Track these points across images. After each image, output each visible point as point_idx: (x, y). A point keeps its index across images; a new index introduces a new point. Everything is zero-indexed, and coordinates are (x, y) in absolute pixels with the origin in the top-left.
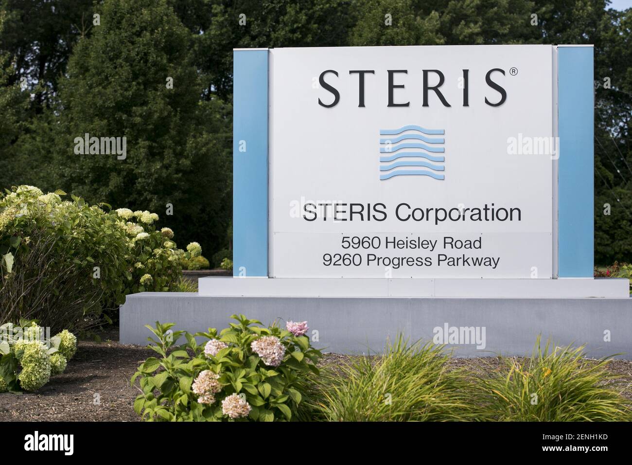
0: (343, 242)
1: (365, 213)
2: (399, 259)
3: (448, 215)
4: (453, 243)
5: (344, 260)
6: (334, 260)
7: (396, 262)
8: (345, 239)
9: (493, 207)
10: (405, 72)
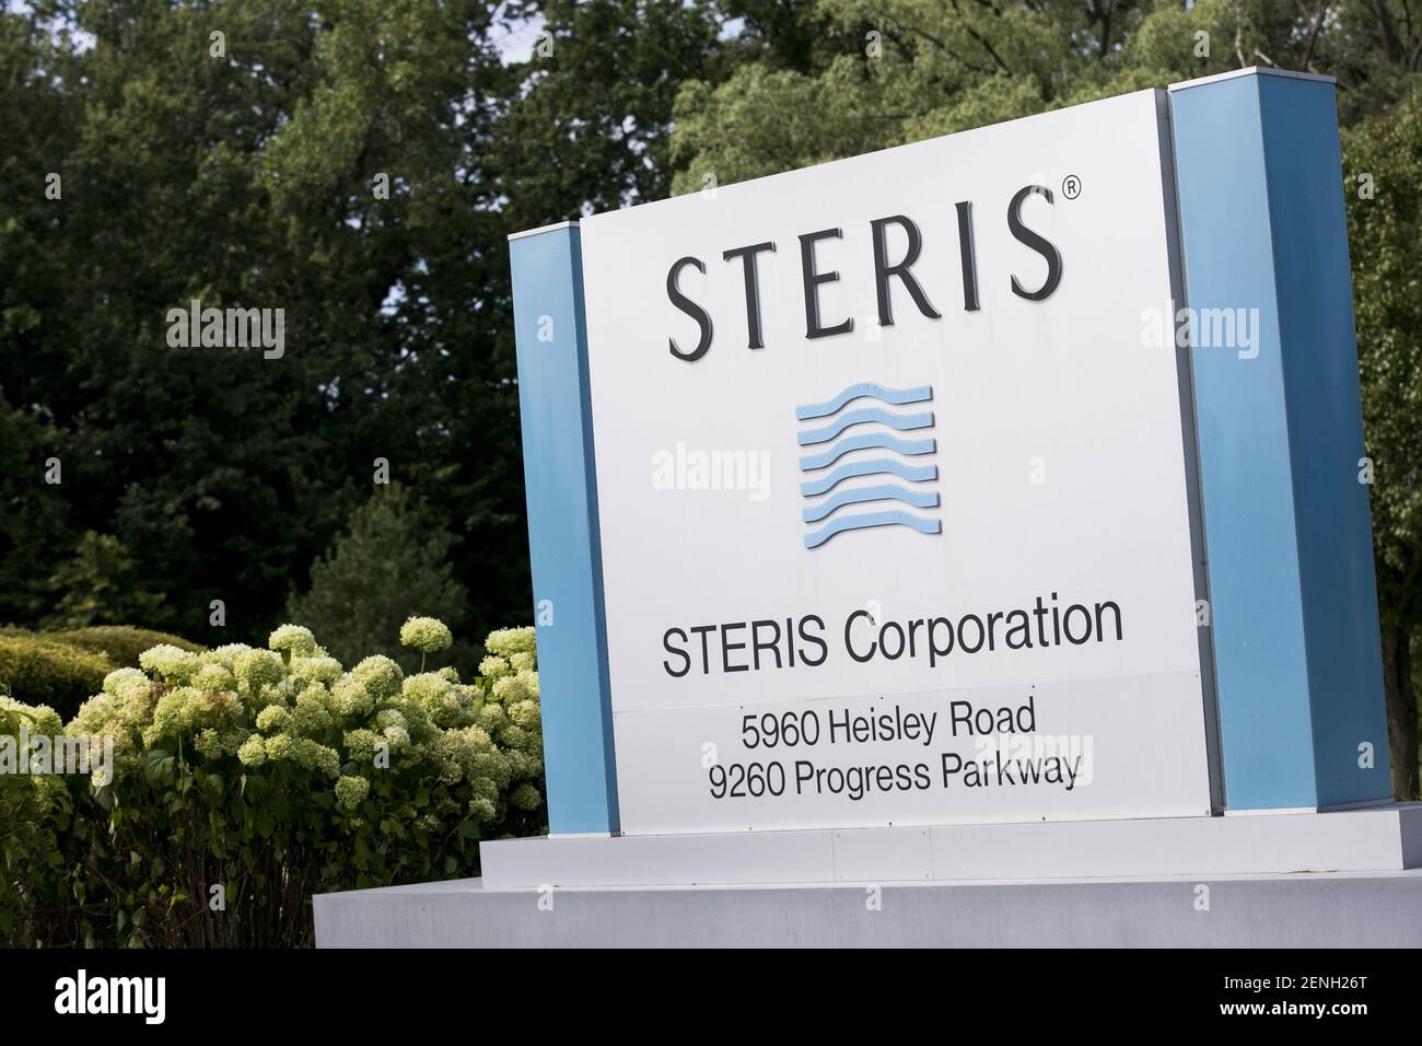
0: (745, 731)
1: (783, 645)
2: (860, 772)
3: (955, 635)
4: (973, 719)
5: (750, 781)
6: (731, 781)
7: (855, 780)
8: (750, 723)
9: (1055, 604)
10: (835, 233)
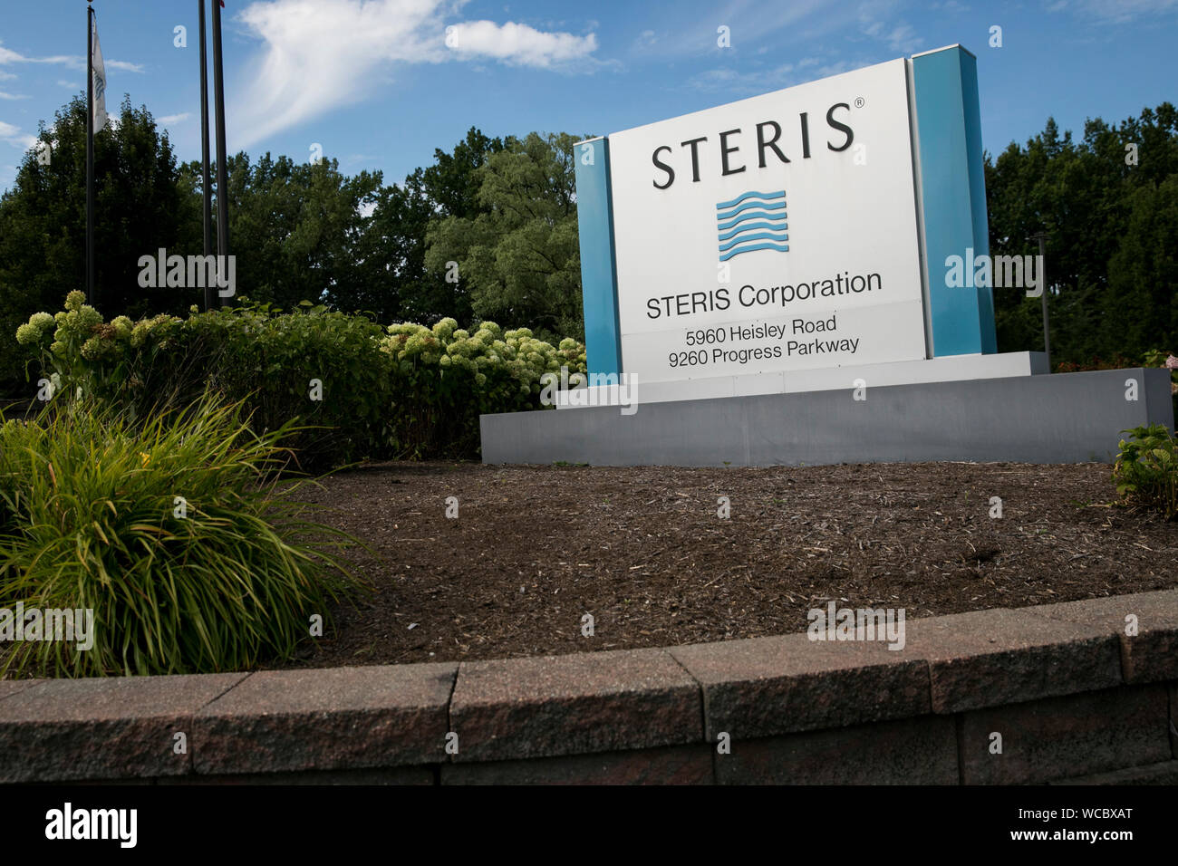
0: (688, 338)
1: (708, 302)
2: (746, 352)
3: (795, 292)
4: (804, 327)
5: (690, 359)
6: (680, 360)
7: (743, 355)
8: (690, 335)
9: (847, 276)
10: (738, 131)
